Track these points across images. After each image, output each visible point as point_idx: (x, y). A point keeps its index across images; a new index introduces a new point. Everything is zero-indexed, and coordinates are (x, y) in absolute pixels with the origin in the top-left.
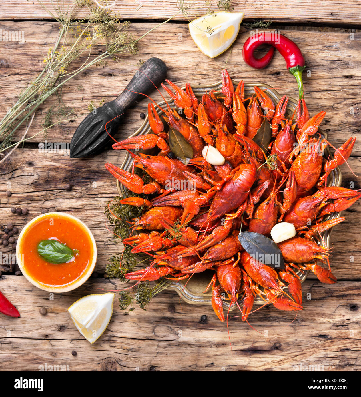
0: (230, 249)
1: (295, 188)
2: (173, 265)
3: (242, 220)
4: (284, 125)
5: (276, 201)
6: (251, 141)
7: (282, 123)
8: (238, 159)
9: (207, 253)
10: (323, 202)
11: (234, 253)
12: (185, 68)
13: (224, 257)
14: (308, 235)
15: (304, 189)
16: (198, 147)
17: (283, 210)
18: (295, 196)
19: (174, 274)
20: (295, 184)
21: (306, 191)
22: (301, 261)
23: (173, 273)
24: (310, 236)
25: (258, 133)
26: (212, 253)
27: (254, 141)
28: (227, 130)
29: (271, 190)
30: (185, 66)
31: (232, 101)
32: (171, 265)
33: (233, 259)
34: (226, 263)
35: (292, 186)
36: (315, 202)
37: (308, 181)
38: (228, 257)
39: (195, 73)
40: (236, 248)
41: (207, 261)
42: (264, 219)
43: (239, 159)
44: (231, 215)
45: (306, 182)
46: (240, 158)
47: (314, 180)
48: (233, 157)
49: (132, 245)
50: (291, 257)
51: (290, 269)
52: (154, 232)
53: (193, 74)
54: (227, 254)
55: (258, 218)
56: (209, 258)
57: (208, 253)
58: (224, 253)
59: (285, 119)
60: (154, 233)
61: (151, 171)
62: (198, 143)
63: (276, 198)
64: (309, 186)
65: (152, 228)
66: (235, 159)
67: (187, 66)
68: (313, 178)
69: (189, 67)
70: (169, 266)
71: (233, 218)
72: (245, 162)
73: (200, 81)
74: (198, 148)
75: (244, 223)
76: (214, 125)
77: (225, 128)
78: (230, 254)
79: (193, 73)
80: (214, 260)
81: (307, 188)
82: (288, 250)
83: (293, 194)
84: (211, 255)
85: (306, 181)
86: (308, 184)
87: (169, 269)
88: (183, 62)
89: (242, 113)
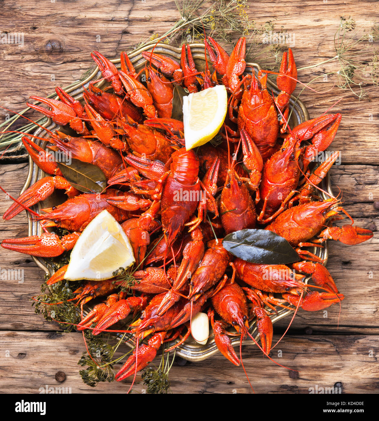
0: (217, 265)
1: (256, 149)
2: (161, 326)
3: (211, 223)
4: (202, 80)
5: (238, 177)
6: (171, 120)
7: (198, 79)
8: (166, 150)
9: (191, 286)
10: (297, 149)
11: (224, 267)
12: (303, 48)
13: (215, 280)
14: (304, 197)
15: (267, 146)
16: (110, 160)
17: (254, 186)
18: (261, 161)
19: (170, 337)
20: (254, 145)
21: (270, 147)
22: (312, 233)
23: (168, 337)
24: (306, 197)
25: (174, 106)
26: (198, 283)
27: (174, 118)
28: (134, 122)
29: (226, 167)
30: (304, 47)
31: (122, 84)
32: (158, 328)
33: (226, 277)
34: (221, 287)
35: (251, 150)
36: (287, 154)
37: (267, 133)
38: (220, 276)
39: (317, 55)
40: (223, 260)
41: (197, 297)
42: (235, 208)
43: (168, 150)
44: (193, 222)
45: (265, 136)
46: (168, 148)
47: (273, 128)
48: (159, 151)
49: (90, 328)
50: (298, 237)
51: (303, 252)
52: (110, 296)
53: (315, 57)
54: (216, 273)
55: (227, 210)
56: (197, 291)
57: (193, 285)
58: (212, 274)
59: (199, 73)
60: (112, 298)
61: (67, 221)
62: (108, 156)
63: (236, 174)
64: (271, 138)
65: (105, 291)
66: (163, 152)
67: (306, 46)
68: (270, 125)
69: (309, 48)
70: (158, 332)
71: (197, 224)
72: (176, 149)
73: (324, 66)
74: (111, 162)
75: (215, 225)
76: (115, 123)
77: (131, 120)
78: (221, 271)
79: (314, 55)
80: (204, 290)
81: (270, 143)
82: (289, 230)
83: (257, 159)
84: (197, 286)
85: (264, 134)
86: (268, 137)
87: (160, 334)
88: (301, 41)
89: (140, 91)
